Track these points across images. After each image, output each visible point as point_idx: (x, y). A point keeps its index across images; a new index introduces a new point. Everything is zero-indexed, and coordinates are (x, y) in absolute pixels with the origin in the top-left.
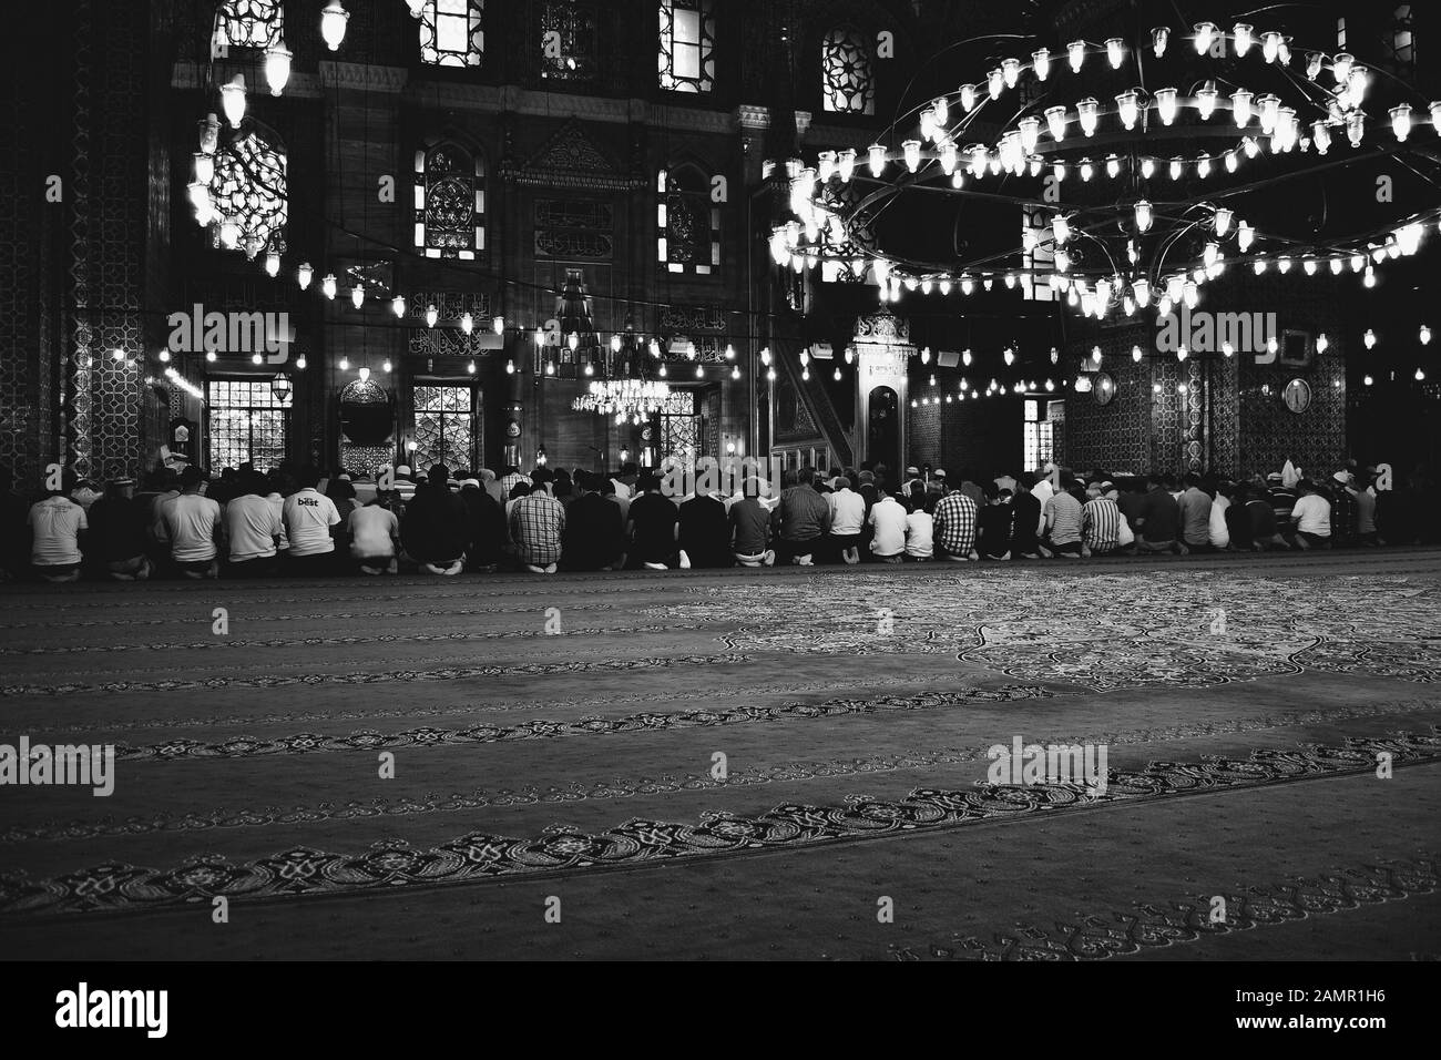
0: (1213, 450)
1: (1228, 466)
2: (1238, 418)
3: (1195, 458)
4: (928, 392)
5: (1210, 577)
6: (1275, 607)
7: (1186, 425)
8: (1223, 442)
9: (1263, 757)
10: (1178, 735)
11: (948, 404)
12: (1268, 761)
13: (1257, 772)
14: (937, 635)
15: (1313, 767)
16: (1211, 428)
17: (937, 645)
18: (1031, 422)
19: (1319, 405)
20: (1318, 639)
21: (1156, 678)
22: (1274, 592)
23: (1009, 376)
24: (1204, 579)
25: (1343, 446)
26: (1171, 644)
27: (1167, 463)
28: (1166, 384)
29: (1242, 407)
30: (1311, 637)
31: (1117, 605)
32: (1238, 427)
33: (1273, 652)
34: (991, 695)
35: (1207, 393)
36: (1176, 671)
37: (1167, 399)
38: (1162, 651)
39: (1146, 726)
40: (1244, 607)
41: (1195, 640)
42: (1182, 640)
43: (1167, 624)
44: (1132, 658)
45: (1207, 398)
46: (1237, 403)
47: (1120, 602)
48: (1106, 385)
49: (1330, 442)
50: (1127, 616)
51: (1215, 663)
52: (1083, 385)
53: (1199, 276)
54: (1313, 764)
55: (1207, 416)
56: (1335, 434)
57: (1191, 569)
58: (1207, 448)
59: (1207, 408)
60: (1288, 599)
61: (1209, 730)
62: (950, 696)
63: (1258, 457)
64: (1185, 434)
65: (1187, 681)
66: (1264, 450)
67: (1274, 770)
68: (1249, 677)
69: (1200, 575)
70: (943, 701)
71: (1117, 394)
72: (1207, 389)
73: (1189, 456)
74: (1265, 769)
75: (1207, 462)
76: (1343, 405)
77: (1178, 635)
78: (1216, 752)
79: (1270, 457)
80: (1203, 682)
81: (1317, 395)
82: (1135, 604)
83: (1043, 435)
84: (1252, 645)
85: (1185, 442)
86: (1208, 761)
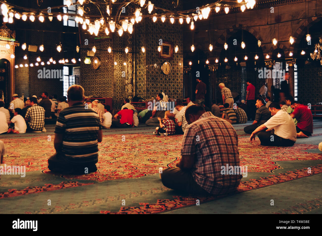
0: (136, 88)
1: (142, 94)
2: (145, 76)
3: (130, 91)
4: (23, 62)
5: (137, 136)
6: (161, 147)
7: (127, 78)
8: (140, 85)
9: (161, 202)
10: (130, 197)
11: (32, 67)
12: (163, 203)
13: (160, 208)
14: (32, 163)
15: (178, 204)
16: (136, 79)
17: (32, 167)
18: (66, 75)
19: (174, 72)
20: (176, 158)
21: (120, 175)
22: (160, 141)
23: (57, 57)
24: (134, 137)
25: (182, 87)
26: (124, 162)
27: (120, 93)
28: (119, 62)
29: (148, 72)
30: (174, 157)
31: (103, 148)
32: (145, 79)
33: (161, 163)
34: (57, 186)
35: (134, 66)
36: (127, 173)
37: (120, 68)
38: (121, 165)
39: (118, 194)
40: (150, 147)
41: (133, 160)
42: (128, 161)
43: (122, 155)
44: (110, 169)
45: (134, 68)
46: (145, 70)
47: (104, 147)
48: (96, 62)
49: (178, 85)
50: (107, 152)
51: (141, 169)
52: (87, 61)
53: (133, 21)
54: (179, 203)
55: (134, 75)
56: (180, 83)
57: (130, 134)
58: (134, 87)
59: (134, 72)
60: (165, 144)
61: (141, 194)
62: (40, 188)
63: (153, 91)
64: (127, 82)
65: (132, 176)
66: (155, 88)
67: (166, 207)
68: (154, 173)
69: (133, 136)
70: (37, 190)
71: (101, 65)
72: (134, 64)
73: (128, 90)
74: (162, 206)
75: (134, 92)
76: (182, 72)
77: (127, 159)
78: (144, 202)
79: (157, 91)
80: (138, 176)
81: (173, 68)
82: (110, 147)
83: (71, 81)
84: (154, 161)
85: (126, 85)
86: (142, 206)
